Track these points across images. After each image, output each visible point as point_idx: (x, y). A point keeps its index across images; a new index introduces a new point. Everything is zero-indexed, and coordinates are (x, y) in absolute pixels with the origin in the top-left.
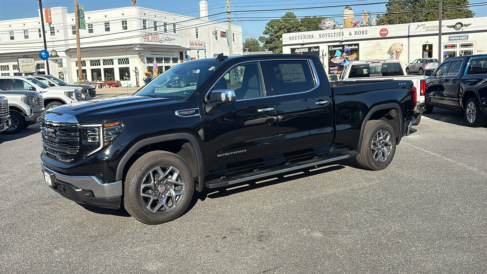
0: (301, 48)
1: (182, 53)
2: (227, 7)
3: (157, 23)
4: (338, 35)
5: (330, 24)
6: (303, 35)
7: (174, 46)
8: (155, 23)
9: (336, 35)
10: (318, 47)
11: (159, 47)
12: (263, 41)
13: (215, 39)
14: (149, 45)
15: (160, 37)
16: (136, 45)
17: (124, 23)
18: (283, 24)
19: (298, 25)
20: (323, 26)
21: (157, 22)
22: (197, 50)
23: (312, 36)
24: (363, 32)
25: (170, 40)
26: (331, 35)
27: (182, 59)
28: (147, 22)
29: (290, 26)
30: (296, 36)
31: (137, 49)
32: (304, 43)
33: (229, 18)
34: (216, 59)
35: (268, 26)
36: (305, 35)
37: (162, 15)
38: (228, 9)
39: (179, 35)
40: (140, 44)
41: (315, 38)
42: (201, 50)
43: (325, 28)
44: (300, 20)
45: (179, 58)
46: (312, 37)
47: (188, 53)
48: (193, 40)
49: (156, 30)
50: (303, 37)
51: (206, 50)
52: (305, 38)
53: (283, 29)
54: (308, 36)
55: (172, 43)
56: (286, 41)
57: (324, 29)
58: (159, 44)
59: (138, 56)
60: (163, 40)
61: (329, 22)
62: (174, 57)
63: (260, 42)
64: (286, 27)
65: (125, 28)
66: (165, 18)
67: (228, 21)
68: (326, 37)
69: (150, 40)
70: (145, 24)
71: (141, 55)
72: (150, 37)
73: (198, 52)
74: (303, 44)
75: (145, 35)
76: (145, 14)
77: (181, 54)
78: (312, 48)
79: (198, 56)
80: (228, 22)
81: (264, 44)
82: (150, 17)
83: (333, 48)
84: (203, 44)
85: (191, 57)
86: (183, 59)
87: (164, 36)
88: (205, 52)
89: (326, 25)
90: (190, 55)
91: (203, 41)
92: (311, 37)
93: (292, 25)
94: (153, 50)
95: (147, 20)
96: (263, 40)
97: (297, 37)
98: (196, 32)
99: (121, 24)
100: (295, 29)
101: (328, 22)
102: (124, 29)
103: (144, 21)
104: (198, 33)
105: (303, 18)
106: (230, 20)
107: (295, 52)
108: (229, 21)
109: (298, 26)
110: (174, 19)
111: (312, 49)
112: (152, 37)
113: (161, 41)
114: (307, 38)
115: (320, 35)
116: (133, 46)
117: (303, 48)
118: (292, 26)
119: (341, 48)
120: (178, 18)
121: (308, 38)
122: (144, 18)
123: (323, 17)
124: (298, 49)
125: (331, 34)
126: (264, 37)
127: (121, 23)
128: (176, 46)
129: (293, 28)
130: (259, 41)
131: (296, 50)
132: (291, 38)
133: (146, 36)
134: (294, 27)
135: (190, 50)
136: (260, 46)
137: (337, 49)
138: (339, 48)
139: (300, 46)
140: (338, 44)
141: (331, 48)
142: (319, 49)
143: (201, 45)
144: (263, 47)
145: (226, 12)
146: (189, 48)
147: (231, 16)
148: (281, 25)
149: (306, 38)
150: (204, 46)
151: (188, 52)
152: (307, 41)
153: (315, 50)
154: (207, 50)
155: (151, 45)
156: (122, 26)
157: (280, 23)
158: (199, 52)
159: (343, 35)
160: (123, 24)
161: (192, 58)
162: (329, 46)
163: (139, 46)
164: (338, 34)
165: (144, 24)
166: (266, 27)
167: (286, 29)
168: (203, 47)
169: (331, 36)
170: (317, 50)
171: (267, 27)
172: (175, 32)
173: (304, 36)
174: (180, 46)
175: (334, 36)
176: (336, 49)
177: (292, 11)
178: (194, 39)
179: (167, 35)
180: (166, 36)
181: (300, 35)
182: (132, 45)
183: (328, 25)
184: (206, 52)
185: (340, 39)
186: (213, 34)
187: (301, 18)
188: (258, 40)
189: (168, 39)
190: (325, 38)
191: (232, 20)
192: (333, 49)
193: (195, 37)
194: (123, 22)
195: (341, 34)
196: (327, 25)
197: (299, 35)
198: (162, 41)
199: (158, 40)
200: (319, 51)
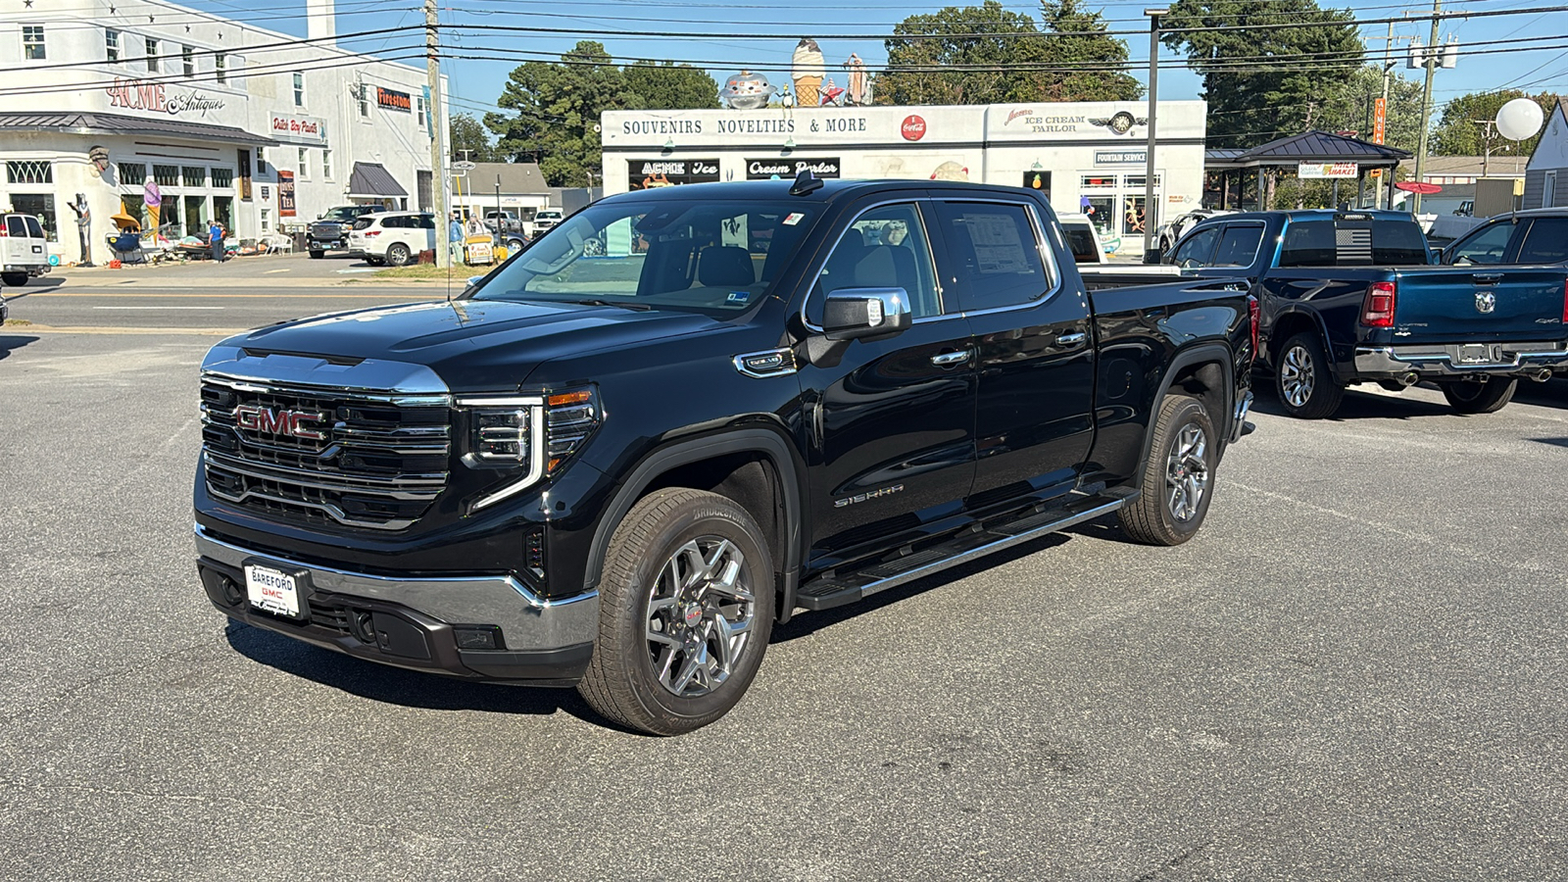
0: (661, 162)
1: (248, 152)
2: (427, 8)
3: (159, 45)
4: (777, 129)
5: (753, 92)
6: (668, 120)
7: (219, 127)
8: (151, 43)
9: (770, 128)
10: (716, 163)
11: (168, 128)
12: (500, 129)
13: (360, 112)
14: (129, 118)
15: (170, 92)
16: (80, 115)
17: (34, 34)
18: (568, 79)
19: (618, 86)
20: (732, 95)
21: (159, 39)
22: (297, 147)
23: (699, 127)
24: (852, 122)
25: (205, 108)
26: (755, 126)
27: (245, 174)
28: (120, 37)
29: (592, 88)
30: (646, 121)
31: (84, 131)
32: (674, 145)
33: (433, 47)
34: (792, 189)
35: (515, 80)
36: (673, 120)
37: (176, 19)
38: (431, 15)
39: (237, 90)
40: (96, 115)
41: (704, 134)
42: (310, 148)
43: (737, 103)
44: (621, 69)
45: (235, 172)
46: (698, 130)
47: (268, 153)
48: (283, 112)
49: (153, 67)
50: (668, 127)
51: (329, 148)
52: (675, 131)
53: (568, 94)
54: (684, 124)
55: (212, 117)
56: (613, 136)
57: (735, 105)
58: (167, 117)
59: (87, 156)
60: (181, 104)
61: (751, 85)
62: (217, 165)
63: (487, 132)
64: (578, 88)
65: (39, 53)
66: (188, 29)
67: (429, 56)
68: (742, 130)
69: (133, 104)
70: (114, 46)
71: (100, 154)
72: (133, 91)
73: (301, 152)
74: (668, 150)
75: (113, 85)
76: (113, 10)
77: (244, 156)
78: (696, 164)
79: (301, 165)
80: (430, 60)
81: (501, 139)
82: (133, 21)
83: (760, 168)
84: (317, 125)
85: (277, 169)
86: (248, 176)
87: (184, 91)
88: (325, 154)
89: (740, 93)
90: (274, 162)
91: (317, 116)
92: (694, 127)
93: (598, 83)
94: (141, 137)
95: (121, 31)
96: (497, 127)
97: (650, 124)
98: (296, 86)
99: (22, 39)
100: (608, 96)
101: (748, 85)
102: (33, 58)
103: (111, 34)
104: (300, 87)
105: (630, 62)
106: (437, 53)
107: (643, 172)
108: (435, 58)
109: (617, 90)
110: (220, 36)
111: (697, 168)
112: (140, 93)
113: (173, 108)
114: (681, 132)
115: (720, 122)
116: (70, 119)
117: (668, 162)
118: (598, 86)
119: (785, 169)
120: (237, 35)
121: (684, 129)
122: (112, 22)
123: (693, 65)
124: (652, 162)
125: (756, 123)
126: (502, 116)
127: (22, 34)
128: (225, 128)
129: (601, 94)
130: (485, 128)
131: (647, 166)
132: (631, 127)
133: (114, 88)
134: (605, 92)
135: (275, 143)
136: (488, 144)
137: (775, 171)
138: (780, 168)
139: (657, 156)
140: (776, 155)
141: (756, 168)
142: (718, 168)
143: (312, 129)
144: (497, 150)
145: (421, 27)
146: (271, 137)
147: (441, 38)
148: (562, 81)
149: (678, 130)
150: (323, 135)
151: (266, 150)
152: (679, 140)
153: (704, 171)
154: (332, 146)
155: (136, 119)
156: (23, 44)
157: (560, 74)
158: (306, 154)
159: (791, 129)
160: (27, 38)
161: (279, 172)
162: (749, 162)
163: (92, 121)
164: (777, 124)
165: (109, 43)
166: (509, 83)
167: (580, 95)
168: (318, 136)
169: (756, 129)
170: (712, 170)
171: (513, 83)
172: (221, 80)
173: (671, 123)
174: (241, 130)
175: (765, 129)
176: (771, 171)
178: (289, 111)
179: (194, 90)
180: (190, 93)
181: (659, 120)
182: (65, 114)
183: (746, 94)
184: (330, 155)
185: (783, 142)
186: (354, 94)
188: (482, 125)
189: (197, 101)
190: (738, 135)
191: (442, 51)
192: (761, 172)
193: (290, 102)
194: (27, 30)
195: (786, 126)
196: (743, 95)
197: (655, 119)
198: (177, 109)
199: (162, 104)
200: (718, 172)
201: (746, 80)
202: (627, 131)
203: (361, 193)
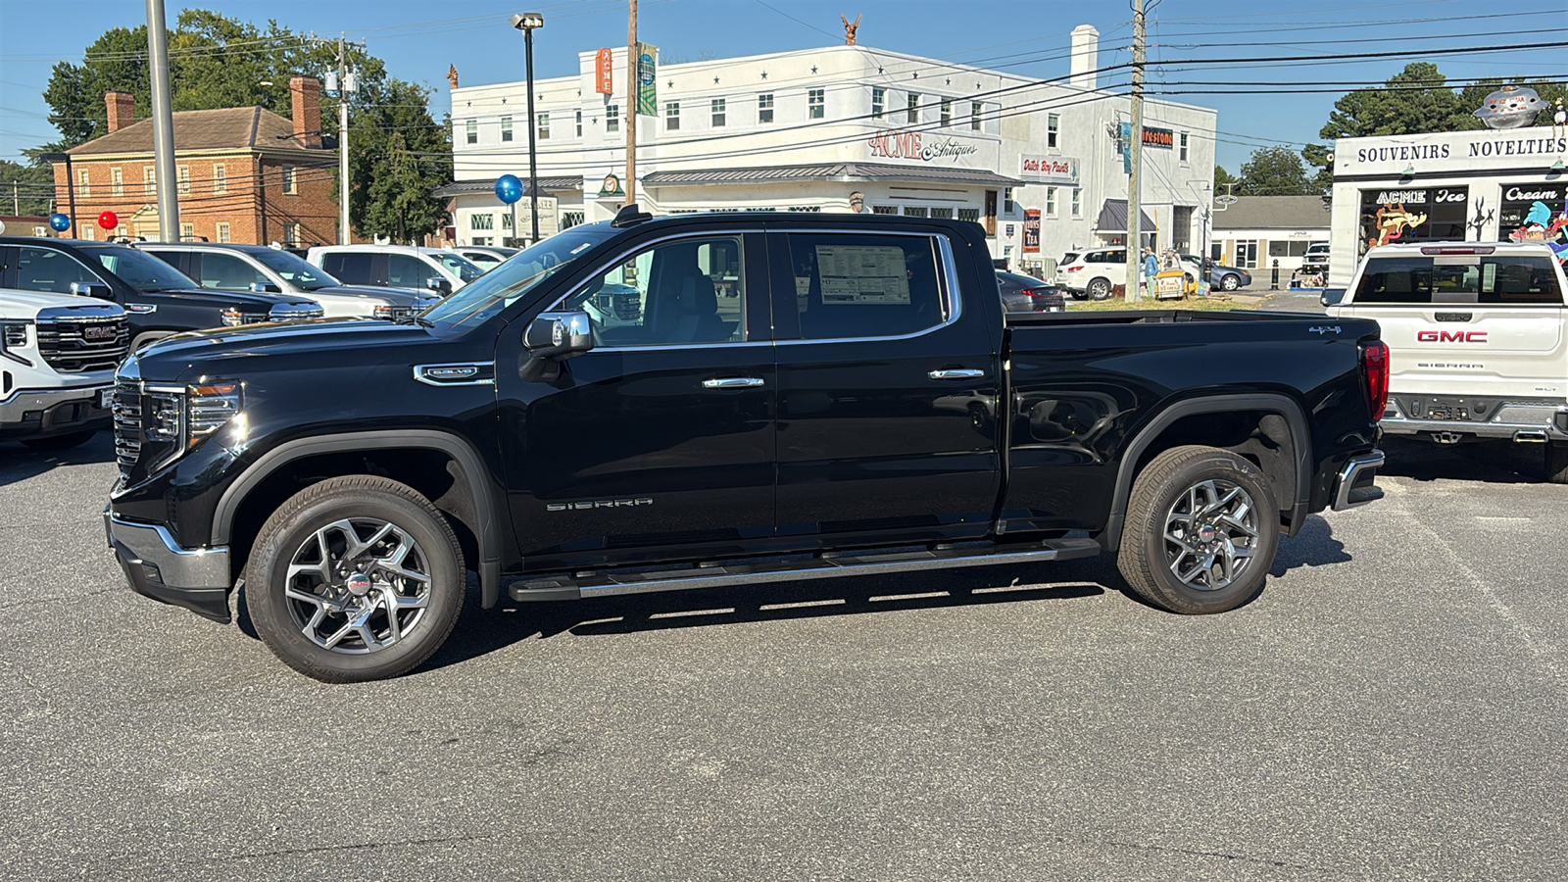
0: (1399, 190)
1: (996, 193)
2: (1135, 46)
3: (920, 98)
4: (1544, 148)
5: (1515, 109)
6: (1410, 146)
7: (969, 171)
8: (913, 97)
9: (1535, 148)
10: (1464, 190)
11: (923, 173)
12: (1319, 160)
13: (1116, 151)
14: (886, 166)
15: (926, 141)
16: (845, 165)
17: (816, 96)
18: (1390, 105)
19: (1450, 109)
20: (1489, 114)
21: (921, 94)
22: (1047, 187)
23: (1447, 151)
25: (957, 154)
26: (1516, 148)
27: (991, 213)
28: (886, 94)
29: (1418, 113)
30: (1384, 147)
31: (846, 179)
32: (1413, 172)
33: (1137, 85)
34: (614, 222)
35: (1340, 109)
36: (1416, 145)
37: (939, 70)
38: (1138, 53)
39: (990, 135)
40: (858, 165)
41: (1453, 158)
42: (1060, 187)
43: (1494, 122)
44: (1460, 91)
45: (982, 211)
46: (1445, 154)
47: (1016, 194)
48: (1036, 153)
49: (913, 118)
50: (1410, 153)
51: (1080, 187)
52: (1418, 157)
53: (1389, 121)
54: (1429, 150)
55: (964, 161)
56: (1346, 165)
57: (1493, 126)
58: (922, 163)
59: (847, 201)
60: (935, 151)
61: (1514, 102)
62: (964, 206)
63: (1305, 164)
64: (1402, 114)
65: (818, 112)
66: (948, 81)
67: (1133, 93)
68: (1498, 153)
69: (891, 153)
70: (880, 102)
71: (857, 199)
72: (892, 140)
73: (1050, 192)
74: (1408, 178)
75: (875, 135)
76: (881, 70)
77: (991, 197)
78: (1440, 192)
79: (1049, 204)
80: (1134, 97)
81: (1321, 170)
82: (897, 77)
83: (1519, 193)
84: (1069, 165)
85: (1024, 208)
86: (994, 214)
87: (939, 139)
88: (1076, 193)
89: (1499, 112)
90: (1022, 202)
91: (1069, 156)
92: (1440, 151)
93: (1425, 107)
94: (897, 182)
95: (886, 88)
96: (1316, 158)
97: (1389, 151)
98: (1050, 128)
99: (808, 100)
100: (1436, 121)
101: (1508, 103)
102: (815, 117)
103: (878, 93)
104: (1055, 129)
105: (1473, 83)
106: (1141, 90)
107: (1378, 202)
108: (1138, 95)
109: (1449, 114)
110: (979, 86)
111: (1441, 196)
112: (898, 143)
113: (928, 154)
114: (1425, 157)
115: (1472, 145)
116: (836, 169)
117: (1407, 190)
118: (1425, 111)
119: (1552, 195)
120: (990, 81)
121: (1428, 154)
122: (878, 81)
124: (1388, 191)
125: (1517, 144)
126: (1324, 147)
127: (808, 97)
128: (975, 171)
129: (1428, 119)
130: (1303, 161)
131: (1383, 196)
132: (1367, 155)
133: (877, 139)
134: (1433, 117)
135: (1022, 184)
136: (1306, 176)
137: (1538, 197)
138: (1544, 193)
139: (1395, 184)
140: (1541, 179)
141: (1514, 194)
142: (1466, 195)
143: (1064, 169)
144: (1315, 182)
145: (1128, 65)
146: (1017, 178)
147: (1148, 75)
148: (1383, 108)
149: (1421, 155)
150: (1074, 174)
151: (1015, 190)
152: (1420, 166)
153: (1450, 199)
154: (1083, 185)
155: (892, 166)
156: (808, 105)
157: (1382, 100)
158: (1056, 192)
159: (1561, 148)
160: (812, 101)
161: (1025, 211)
162: (1506, 188)
163: (852, 170)
164: (1544, 144)
165: (875, 100)
166: (1334, 112)
167: (1402, 122)
168: (1069, 175)
169: (1517, 151)
170: (1459, 198)
171: (1338, 113)
172: (976, 125)
173: (1414, 148)
174: (990, 172)
175: (1528, 150)
176: (1533, 197)
177: (1430, 60)
178: (1043, 151)
179: (948, 137)
180: (945, 141)
181: (1400, 145)
182: (832, 165)
183: (1506, 111)
184: (1081, 194)
185: (1551, 164)
186: (1111, 133)
187: (1464, 84)
188: (1301, 157)
189: (950, 148)
190: (1493, 158)
191: (1147, 88)
192: (1520, 198)
193: (1043, 144)
194: (812, 93)
195: (1556, 146)
196: (1503, 113)
197: (1395, 145)
198: (931, 155)
199: (918, 152)
200: (1466, 201)
201: (1509, 96)
202: (1362, 159)
203: (1108, 229)
